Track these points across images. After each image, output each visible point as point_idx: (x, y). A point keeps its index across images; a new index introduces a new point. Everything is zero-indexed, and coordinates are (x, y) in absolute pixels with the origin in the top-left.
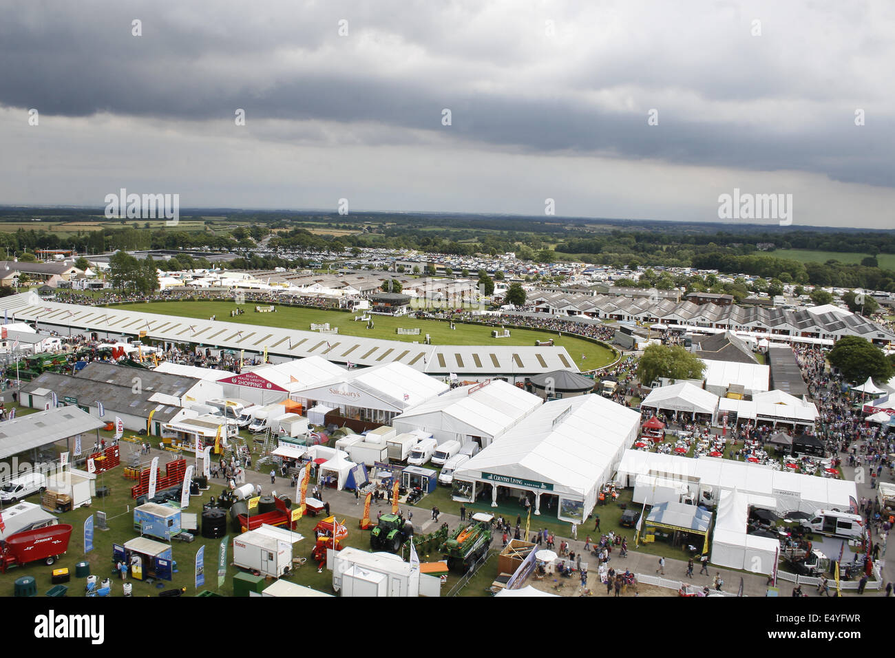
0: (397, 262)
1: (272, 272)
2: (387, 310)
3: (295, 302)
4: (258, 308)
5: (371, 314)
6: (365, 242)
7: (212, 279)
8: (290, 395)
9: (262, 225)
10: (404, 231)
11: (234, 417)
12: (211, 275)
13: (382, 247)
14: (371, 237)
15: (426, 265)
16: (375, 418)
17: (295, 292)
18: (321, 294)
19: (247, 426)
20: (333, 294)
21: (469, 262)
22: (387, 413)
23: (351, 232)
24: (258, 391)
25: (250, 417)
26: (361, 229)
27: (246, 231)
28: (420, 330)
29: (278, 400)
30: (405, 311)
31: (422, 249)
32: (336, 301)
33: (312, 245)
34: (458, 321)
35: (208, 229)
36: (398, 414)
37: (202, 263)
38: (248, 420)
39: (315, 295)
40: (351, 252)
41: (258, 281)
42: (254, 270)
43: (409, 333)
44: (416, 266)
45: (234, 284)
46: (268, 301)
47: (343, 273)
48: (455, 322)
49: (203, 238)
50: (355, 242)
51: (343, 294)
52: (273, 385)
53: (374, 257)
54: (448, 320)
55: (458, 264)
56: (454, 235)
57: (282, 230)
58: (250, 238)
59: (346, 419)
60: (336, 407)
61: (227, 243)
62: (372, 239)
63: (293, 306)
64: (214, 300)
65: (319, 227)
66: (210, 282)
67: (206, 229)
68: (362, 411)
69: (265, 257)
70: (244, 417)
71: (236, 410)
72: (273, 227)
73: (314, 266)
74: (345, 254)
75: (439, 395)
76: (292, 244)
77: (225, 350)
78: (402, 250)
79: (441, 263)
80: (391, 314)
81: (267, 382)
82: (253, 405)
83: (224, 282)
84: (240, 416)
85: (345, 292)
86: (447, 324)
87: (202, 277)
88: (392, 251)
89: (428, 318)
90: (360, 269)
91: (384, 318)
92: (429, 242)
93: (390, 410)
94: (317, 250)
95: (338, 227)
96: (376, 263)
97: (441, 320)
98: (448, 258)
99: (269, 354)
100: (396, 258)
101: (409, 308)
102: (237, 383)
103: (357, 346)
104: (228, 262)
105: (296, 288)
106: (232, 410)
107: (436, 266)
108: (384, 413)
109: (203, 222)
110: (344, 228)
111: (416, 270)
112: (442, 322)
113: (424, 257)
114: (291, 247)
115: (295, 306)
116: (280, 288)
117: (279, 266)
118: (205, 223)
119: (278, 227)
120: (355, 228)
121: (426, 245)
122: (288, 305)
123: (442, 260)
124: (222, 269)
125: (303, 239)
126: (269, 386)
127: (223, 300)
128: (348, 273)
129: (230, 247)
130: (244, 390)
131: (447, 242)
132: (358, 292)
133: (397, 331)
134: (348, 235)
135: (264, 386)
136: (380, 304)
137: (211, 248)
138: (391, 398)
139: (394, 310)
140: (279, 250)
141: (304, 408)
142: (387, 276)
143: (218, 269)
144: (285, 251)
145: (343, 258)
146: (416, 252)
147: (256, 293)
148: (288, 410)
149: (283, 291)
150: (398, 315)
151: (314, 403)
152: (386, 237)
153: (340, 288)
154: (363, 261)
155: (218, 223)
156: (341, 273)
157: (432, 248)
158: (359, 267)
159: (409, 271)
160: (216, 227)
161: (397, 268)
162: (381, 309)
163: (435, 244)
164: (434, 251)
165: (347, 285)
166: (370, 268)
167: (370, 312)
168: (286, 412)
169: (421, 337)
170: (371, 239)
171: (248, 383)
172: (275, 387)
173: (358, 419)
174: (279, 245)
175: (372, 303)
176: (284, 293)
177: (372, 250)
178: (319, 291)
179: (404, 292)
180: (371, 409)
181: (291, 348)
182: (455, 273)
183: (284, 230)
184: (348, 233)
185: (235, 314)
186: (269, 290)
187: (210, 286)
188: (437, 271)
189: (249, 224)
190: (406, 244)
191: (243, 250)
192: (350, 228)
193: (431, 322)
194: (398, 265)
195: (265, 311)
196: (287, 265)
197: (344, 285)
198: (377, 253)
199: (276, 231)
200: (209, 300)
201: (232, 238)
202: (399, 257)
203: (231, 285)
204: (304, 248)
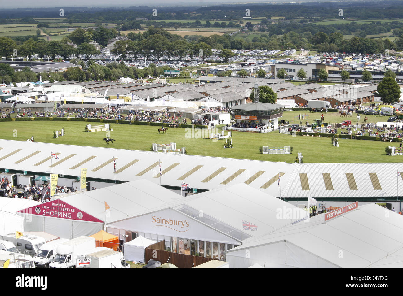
0: (278, 66)
1: (116, 82)
2: (252, 125)
3: (136, 119)
4: (90, 127)
5: (231, 131)
6: (240, 43)
7: (37, 94)
8: (105, 226)
9: (111, 26)
10: (295, 27)
11: (33, 254)
12: (35, 89)
13: (263, 47)
14: (249, 37)
15: (314, 67)
16: (208, 252)
17: (138, 106)
18: (171, 108)
19: (48, 264)
20: (187, 107)
21: (377, 62)
22: (222, 245)
23: (226, 30)
24: (66, 223)
25: (51, 253)
26: (238, 26)
27: (86, 34)
28: (292, 149)
29: (90, 233)
30: (276, 125)
31: (314, 49)
32: (189, 115)
33: (170, 48)
34: (344, 136)
35: (42, 33)
36: (236, 246)
37: (26, 75)
38: (49, 257)
39: (163, 110)
40: (219, 56)
41: (95, 94)
42: (93, 82)
43: (277, 152)
44: (301, 70)
45: (63, 99)
46: (103, 119)
47: (206, 82)
48: (340, 137)
49: (32, 44)
50: (228, 42)
51: (200, 107)
52: (85, 214)
53: (250, 61)
54: (331, 135)
55: (361, 66)
56: (362, 29)
57: (133, 32)
58: (92, 43)
59: (170, 254)
60: (161, 239)
61: (62, 50)
62: (252, 38)
63: (135, 123)
64: (36, 119)
65: (184, 25)
66: (32, 97)
67: (39, 34)
68: (192, 244)
69: (109, 66)
70: (45, 253)
71: (36, 246)
72: (124, 29)
73: (169, 75)
74: (214, 58)
75: (293, 223)
76: (145, 48)
77: (36, 177)
78: (287, 51)
79: (337, 65)
80: (258, 130)
81: (77, 211)
82: (59, 238)
83: (51, 97)
84: (40, 252)
85: (202, 104)
86: (329, 139)
87: (25, 92)
88: (276, 52)
89: (305, 134)
90: (229, 76)
91: (249, 135)
92: (323, 38)
93: (226, 242)
94: (175, 55)
95: (208, 25)
96: (252, 68)
97: (322, 135)
98: (349, 59)
99: (88, 179)
100: (278, 61)
101: (281, 122)
102: (41, 214)
103: (198, 167)
104: (59, 73)
105: (141, 102)
106: (31, 245)
107: (328, 69)
108: (219, 245)
109: (36, 25)
110: (217, 25)
111: (301, 75)
112: (323, 138)
113: (316, 59)
114: (144, 52)
115: (137, 123)
116: (121, 101)
117: (125, 76)
118: (38, 27)
119: (131, 28)
120: (231, 26)
121: (320, 43)
122: (128, 123)
123: (339, 61)
124: (51, 82)
125: (157, 42)
126: (80, 215)
127: (48, 119)
128: (211, 82)
129: (65, 54)
130: (50, 221)
131: (348, 38)
132: (220, 104)
133: (261, 150)
134: (221, 34)
135: (74, 217)
136: (243, 117)
137: (41, 56)
138: (229, 228)
139: (262, 125)
140: (128, 57)
141: (122, 242)
142: (262, 83)
143: (47, 82)
144: (136, 57)
145: (210, 64)
146: (307, 52)
147: (89, 109)
148: (100, 244)
149: (124, 105)
150: (266, 131)
151: (133, 236)
152: (270, 35)
153: (197, 100)
154: (235, 66)
155: (54, 25)
156: (201, 81)
157: (328, 46)
158: (228, 73)
159: (292, 77)
160: (52, 30)
161: (276, 73)
162: (244, 124)
163: (332, 41)
164: (331, 51)
165: (207, 95)
166: (242, 75)
167: (231, 128)
168: (97, 246)
169: (291, 157)
170: (250, 39)
171: (55, 213)
172: (87, 217)
173: (188, 253)
174: (128, 49)
175: (233, 116)
176: (124, 108)
177: (248, 53)
178: (168, 104)
179: (279, 102)
180: (203, 241)
181: (116, 172)
182: (351, 76)
183: (137, 32)
184: (220, 33)
185: (60, 135)
186: (105, 104)
187: (33, 102)
188: (330, 75)
189: (93, 26)
190: (295, 43)
191: (83, 57)
192: (224, 26)
193: (309, 138)
194: (278, 69)
195: (99, 130)
196: (136, 75)
197: (203, 96)
198: (254, 56)
199: (126, 33)
200: (29, 119)
201: (70, 44)
202: (283, 60)
203: (58, 100)
204: (158, 54)
